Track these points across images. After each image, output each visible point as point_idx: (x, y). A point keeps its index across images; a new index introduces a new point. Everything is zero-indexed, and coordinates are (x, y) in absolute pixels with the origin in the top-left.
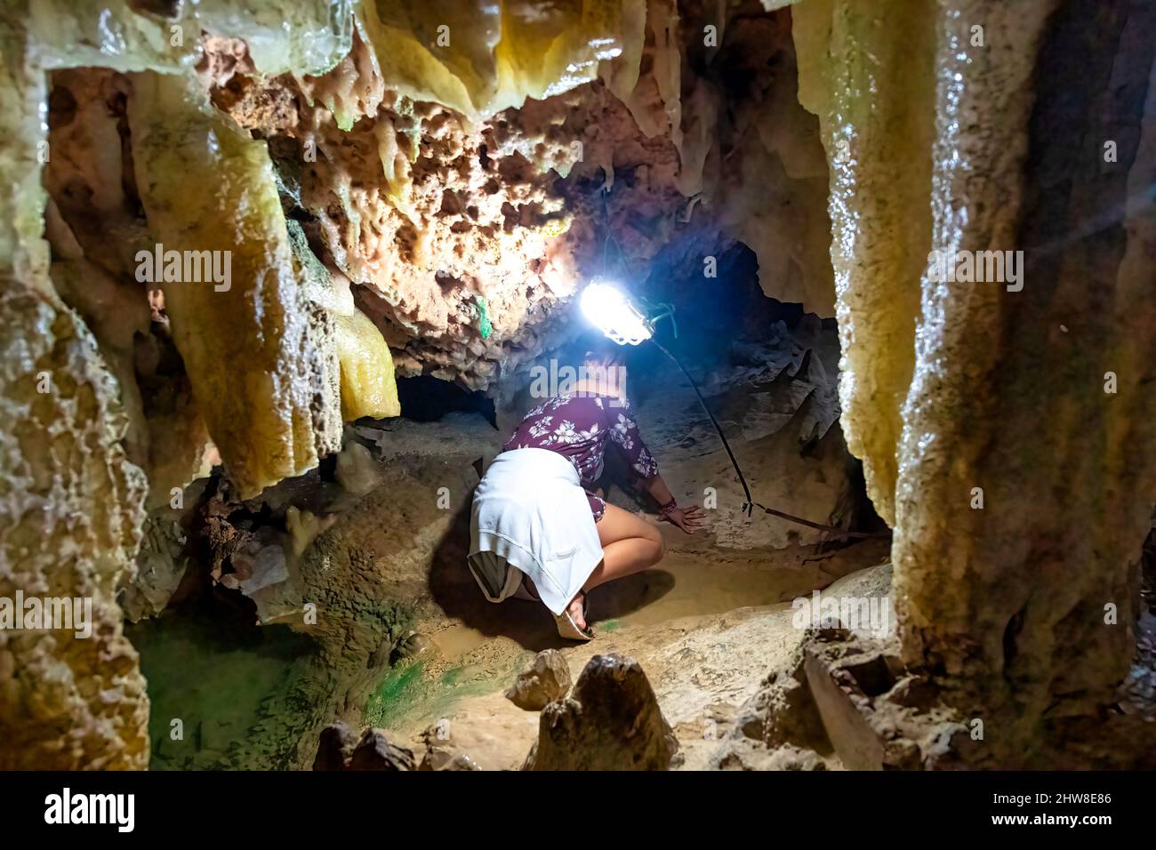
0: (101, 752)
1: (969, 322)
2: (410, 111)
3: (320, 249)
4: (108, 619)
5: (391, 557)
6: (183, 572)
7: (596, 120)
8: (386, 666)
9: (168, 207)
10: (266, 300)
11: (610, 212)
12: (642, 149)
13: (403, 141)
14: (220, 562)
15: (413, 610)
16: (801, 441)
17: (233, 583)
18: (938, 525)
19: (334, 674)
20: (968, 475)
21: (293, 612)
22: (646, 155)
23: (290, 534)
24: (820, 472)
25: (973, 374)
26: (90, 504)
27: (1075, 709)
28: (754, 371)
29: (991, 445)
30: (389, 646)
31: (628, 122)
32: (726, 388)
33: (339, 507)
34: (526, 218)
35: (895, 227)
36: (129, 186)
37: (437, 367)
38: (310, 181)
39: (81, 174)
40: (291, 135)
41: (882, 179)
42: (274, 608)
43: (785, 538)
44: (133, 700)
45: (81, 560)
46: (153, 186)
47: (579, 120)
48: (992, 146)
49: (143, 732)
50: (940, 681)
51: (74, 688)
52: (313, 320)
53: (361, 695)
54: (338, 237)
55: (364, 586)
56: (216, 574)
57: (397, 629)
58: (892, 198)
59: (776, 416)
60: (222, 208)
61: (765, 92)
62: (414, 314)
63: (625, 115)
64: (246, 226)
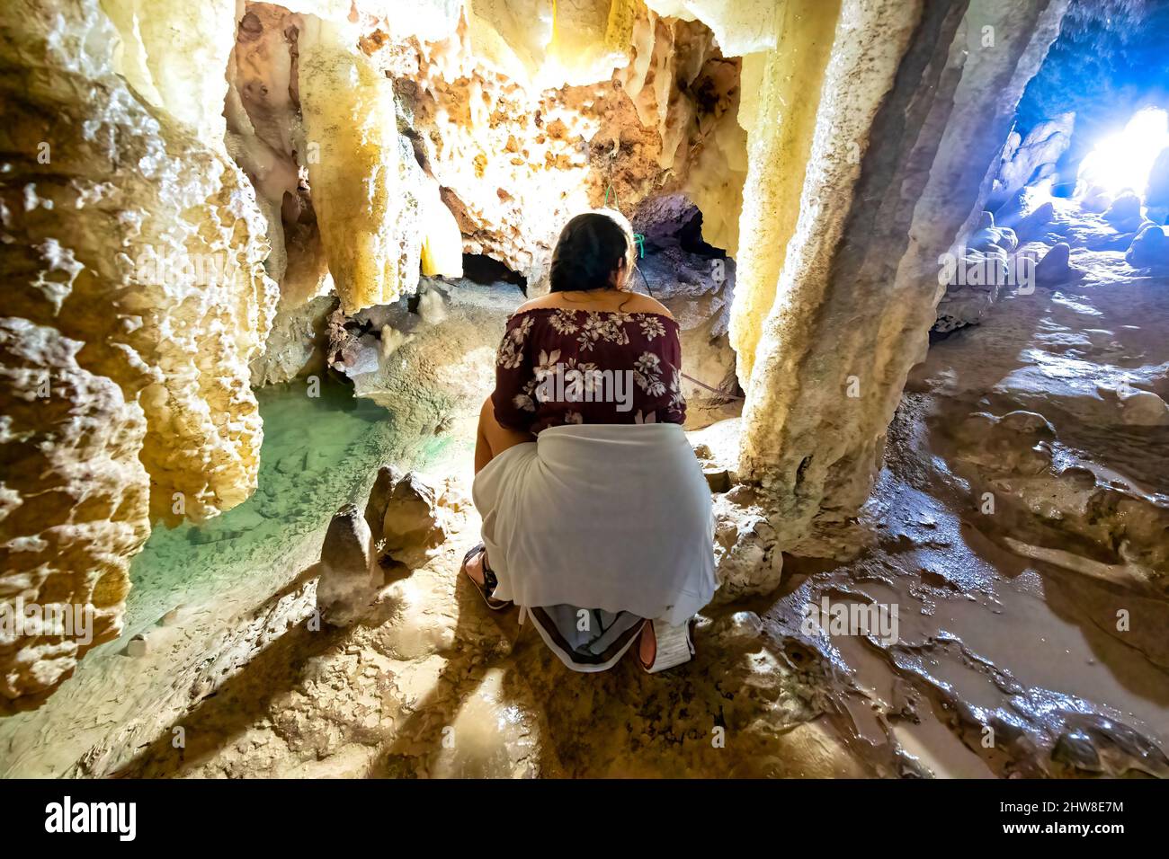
0: (222, 462)
1: (809, 277)
2: (493, 79)
3: (421, 159)
4: (239, 377)
5: (446, 367)
6: (309, 356)
7: (613, 109)
8: (432, 435)
9: (318, 112)
10: (378, 186)
11: (613, 170)
12: (639, 133)
13: (486, 96)
14: (334, 353)
15: (455, 403)
16: (711, 335)
17: (341, 368)
18: (771, 398)
19: (399, 434)
20: (793, 370)
21: (378, 392)
22: (641, 137)
23: (383, 342)
24: (719, 355)
25: (806, 309)
26: (237, 300)
27: (831, 517)
28: (693, 288)
29: (809, 354)
30: (436, 423)
31: (633, 113)
32: (673, 295)
33: (417, 331)
34: (560, 163)
35: (778, 211)
36: (293, 91)
37: (492, 251)
38: (422, 113)
39: (260, 77)
40: (412, 79)
41: (776, 179)
42: (366, 388)
43: (691, 392)
44: (250, 432)
45: (224, 336)
46: (309, 95)
47: (602, 105)
48: (839, 170)
49: (256, 452)
50: (758, 490)
51: (209, 418)
52: (409, 206)
53: (413, 450)
54: (436, 153)
55: (426, 383)
56: (331, 360)
57: (443, 413)
58: (779, 192)
59: (699, 317)
60: (355, 118)
61: (723, 111)
62: (479, 214)
63: (632, 109)
64: (370, 134)
